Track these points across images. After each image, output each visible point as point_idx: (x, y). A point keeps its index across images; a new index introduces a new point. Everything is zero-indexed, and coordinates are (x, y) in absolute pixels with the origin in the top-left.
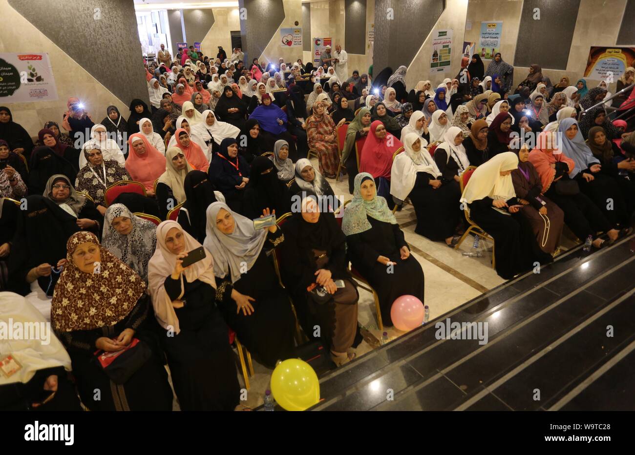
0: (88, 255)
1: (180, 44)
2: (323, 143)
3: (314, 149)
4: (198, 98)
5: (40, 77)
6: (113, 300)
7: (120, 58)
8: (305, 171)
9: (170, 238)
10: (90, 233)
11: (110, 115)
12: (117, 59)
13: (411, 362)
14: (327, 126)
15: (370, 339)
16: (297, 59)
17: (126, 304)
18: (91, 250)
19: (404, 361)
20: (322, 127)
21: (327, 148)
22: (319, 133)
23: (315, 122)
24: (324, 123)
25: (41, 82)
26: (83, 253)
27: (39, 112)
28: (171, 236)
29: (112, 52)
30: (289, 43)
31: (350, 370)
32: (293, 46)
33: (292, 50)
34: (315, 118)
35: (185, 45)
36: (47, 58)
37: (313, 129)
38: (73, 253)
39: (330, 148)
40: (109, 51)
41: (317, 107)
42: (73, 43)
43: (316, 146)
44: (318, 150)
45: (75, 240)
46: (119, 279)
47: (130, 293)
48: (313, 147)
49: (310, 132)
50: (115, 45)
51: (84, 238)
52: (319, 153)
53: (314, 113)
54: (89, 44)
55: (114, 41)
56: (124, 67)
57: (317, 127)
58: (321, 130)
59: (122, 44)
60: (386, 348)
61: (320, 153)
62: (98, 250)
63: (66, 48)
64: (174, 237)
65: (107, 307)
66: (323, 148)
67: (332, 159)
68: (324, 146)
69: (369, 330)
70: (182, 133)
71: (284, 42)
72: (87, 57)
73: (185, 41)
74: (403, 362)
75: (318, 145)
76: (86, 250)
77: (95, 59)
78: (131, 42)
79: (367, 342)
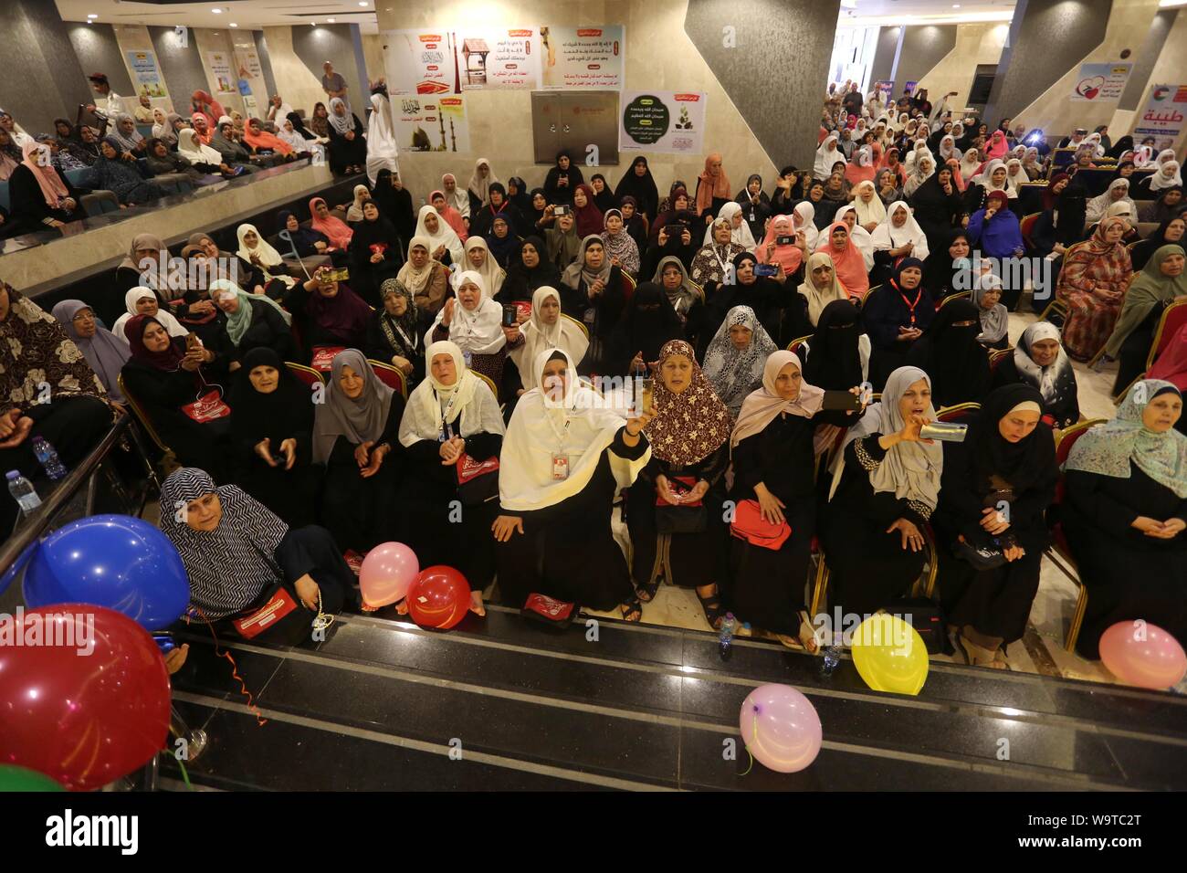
0: (678, 370)
1: (883, 83)
2: (1087, 296)
3: (1063, 303)
4: (884, 178)
5: (690, 123)
6: (693, 435)
7: (791, 106)
8: (1042, 345)
9: (784, 375)
10: (688, 345)
11: (750, 186)
12: (788, 106)
13: (1110, 738)
14: (1113, 265)
15: (1039, 654)
16: (1098, 124)
17: (705, 444)
18: (683, 366)
19: (1094, 727)
20: (1101, 266)
21: (1091, 307)
22: (1090, 276)
23: (1088, 253)
24: (1109, 258)
25: (689, 130)
26: (673, 367)
27: (676, 168)
28: (787, 373)
29: (785, 95)
30: (1091, 93)
31: (980, 679)
32: (1097, 98)
33: (1091, 106)
34: (1093, 246)
35: (891, 85)
36: (704, 100)
37: (1077, 266)
38: (663, 363)
39: (1098, 308)
40: (781, 94)
41: (1111, 228)
42: (739, 81)
43: (1071, 298)
44: (1071, 307)
45: (670, 349)
46: (705, 410)
47: (713, 432)
48: (1063, 297)
49: (1068, 269)
50: (792, 86)
51: (679, 349)
52: (1070, 312)
53: (1096, 236)
54: (758, 83)
55: (792, 81)
56: (794, 118)
57: (1088, 263)
58: (1096, 270)
59: (802, 84)
60: (1066, 686)
61: (1072, 312)
62: (691, 368)
63: (729, 86)
64: (789, 376)
65: (685, 441)
66: (1084, 306)
67: (1095, 329)
68: (1087, 301)
69: (1043, 638)
70: (840, 228)
71: (1081, 90)
72: (750, 101)
73: (892, 78)
74: (1092, 728)
75: (1074, 297)
76: (678, 364)
77: (760, 103)
78: (814, 83)
79: (1031, 656)
